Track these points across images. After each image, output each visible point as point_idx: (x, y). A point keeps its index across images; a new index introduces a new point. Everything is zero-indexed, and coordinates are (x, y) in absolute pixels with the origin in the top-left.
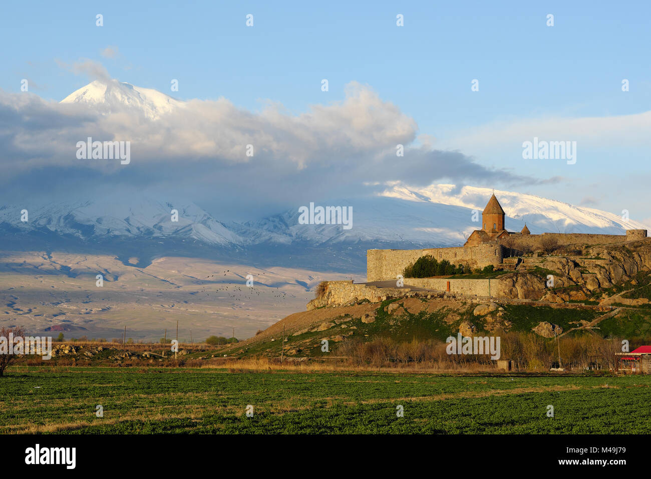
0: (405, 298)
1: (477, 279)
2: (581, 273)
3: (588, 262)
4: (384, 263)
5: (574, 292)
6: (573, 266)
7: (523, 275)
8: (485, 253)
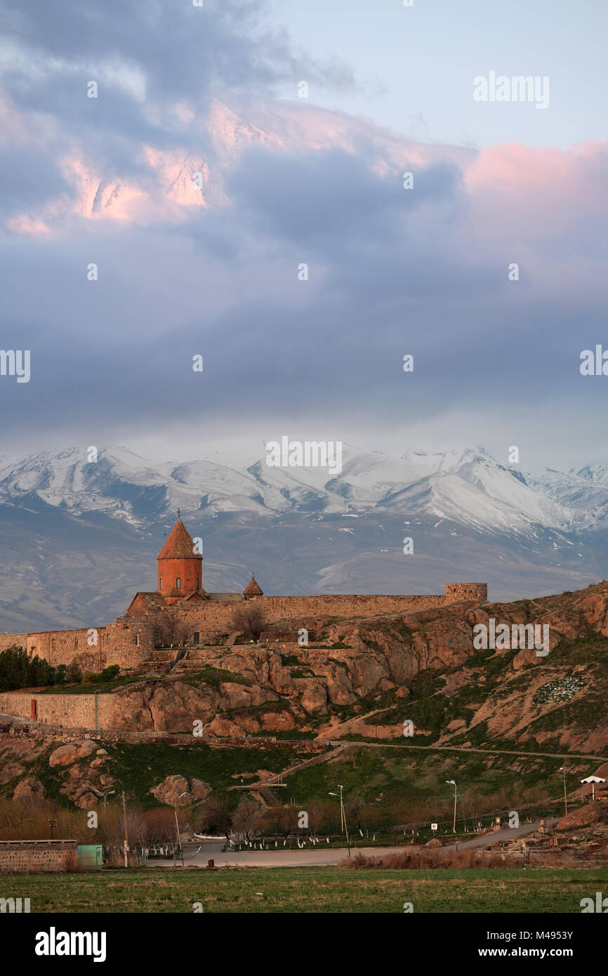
2: (296, 676)
3: (313, 655)
6: (278, 663)
8: (115, 641)
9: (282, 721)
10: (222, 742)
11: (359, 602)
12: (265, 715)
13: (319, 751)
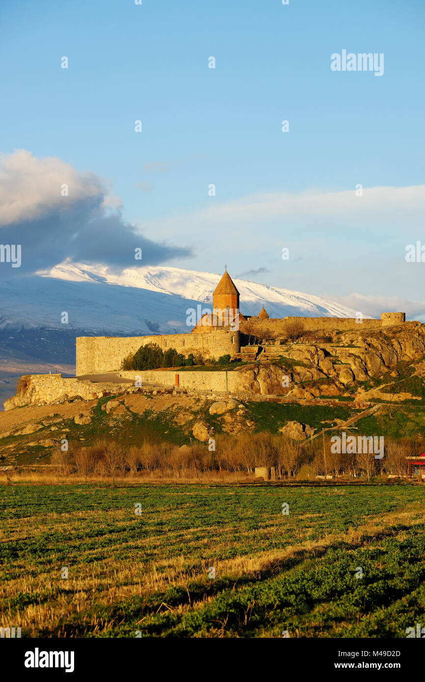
0: (126, 394)
1: (211, 371)
2: (333, 364)
3: (340, 351)
4: (97, 353)
5: (325, 386)
6: (323, 355)
7: (266, 366)
8: (220, 340)
9: (332, 390)
10: (307, 401)
11: (340, 322)
12: (322, 386)
13: (364, 408)
